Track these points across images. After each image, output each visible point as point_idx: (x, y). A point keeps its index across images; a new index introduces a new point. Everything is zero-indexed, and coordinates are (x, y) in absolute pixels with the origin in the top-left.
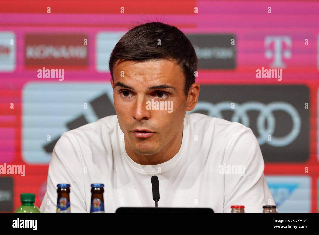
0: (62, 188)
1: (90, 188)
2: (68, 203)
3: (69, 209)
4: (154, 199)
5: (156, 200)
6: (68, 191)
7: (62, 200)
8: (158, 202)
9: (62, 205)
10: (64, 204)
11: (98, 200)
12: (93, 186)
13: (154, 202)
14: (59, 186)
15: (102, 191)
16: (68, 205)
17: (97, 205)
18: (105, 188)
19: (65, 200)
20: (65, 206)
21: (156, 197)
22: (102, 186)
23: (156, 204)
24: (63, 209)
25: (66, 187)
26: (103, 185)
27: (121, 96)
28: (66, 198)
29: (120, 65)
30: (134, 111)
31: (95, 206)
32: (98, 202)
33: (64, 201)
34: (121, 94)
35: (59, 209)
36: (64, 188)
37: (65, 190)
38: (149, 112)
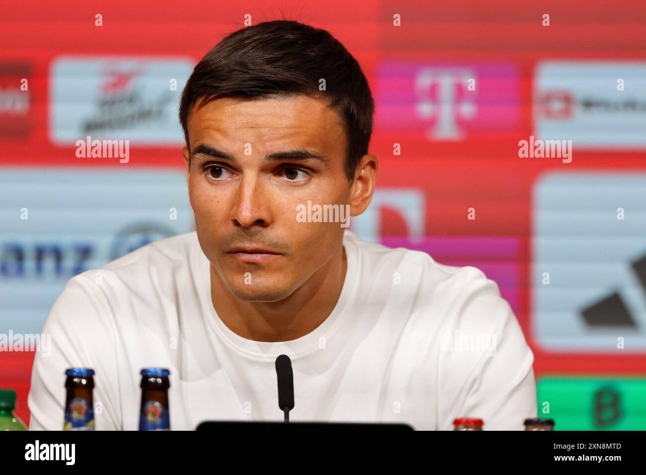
0: (78, 377)
2: (90, 411)
3: (91, 423)
4: (282, 406)
5: (286, 408)
6: (91, 385)
7: (75, 404)
8: (291, 413)
9: (76, 415)
10: (80, 413)
11: (157, 404)
12: (145, 375)
13: (282, 413)
14: (69, 374)
15: (166, 384)
16: (90, 416)
17: (154, 415)
19: (83, 403)
20: (82, 417)
21: (286, 400)
22: (165, 374)
23: (287, 416)
24: (78, 424)
25: (85, 374)
27: (206, 175)
28: (86, 399)
29: (203, 109)
30: (235, 207)
31: (150, 418)
32: (155, 408)
33: (81, 407)
34: (206, 172)
35: (69, 423)
36: (81, 377)
37: (84, 382)
38: (269, 209)
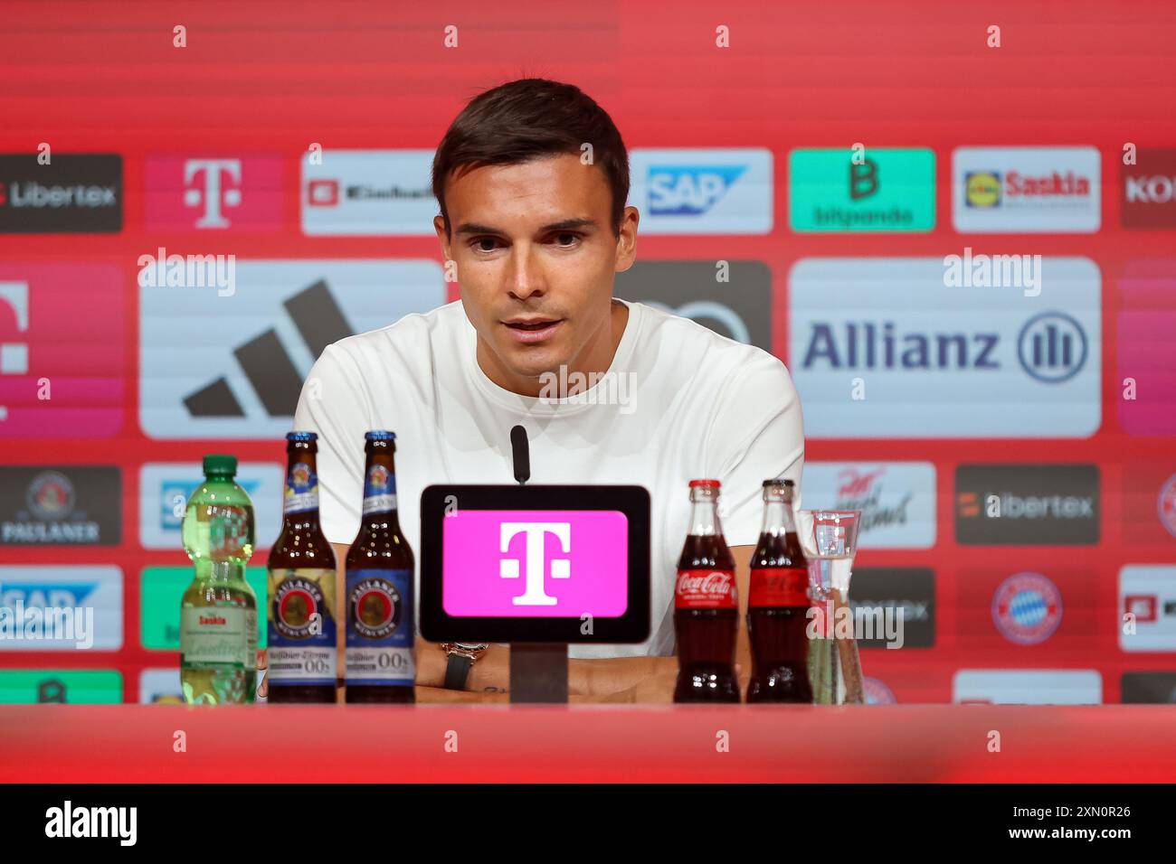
0: (300, 441)
1: (363, 442)
2: (313, 477)
3: (314, 489)
6: (313, 449)
7: (297, 469)
9: (298, 481)
10: (303, 479)
11: (383, 468)
12: (370, 438)
14: (292, 438)
15: (391, 447)
16: (313, 482)
17: (380, 480)
18: (397, 442)
19: (306, 468)
20: (306, 484)
22: (390, 437)
24: (300, 490)
25: (307, 439)
26: (393, 434)
27: (474, 250)
28: (308, 465)
31: (375, 483)
32: (381, 472)
33: (303, 473)
34: (474, 246)
35: (292, 491)
36: (303, 442)
37: (306, 446)
38: (544, 277)
